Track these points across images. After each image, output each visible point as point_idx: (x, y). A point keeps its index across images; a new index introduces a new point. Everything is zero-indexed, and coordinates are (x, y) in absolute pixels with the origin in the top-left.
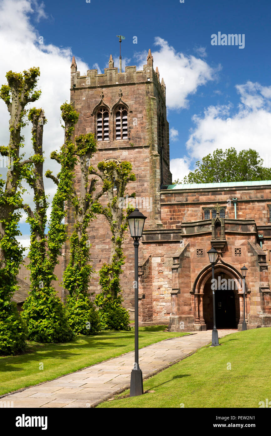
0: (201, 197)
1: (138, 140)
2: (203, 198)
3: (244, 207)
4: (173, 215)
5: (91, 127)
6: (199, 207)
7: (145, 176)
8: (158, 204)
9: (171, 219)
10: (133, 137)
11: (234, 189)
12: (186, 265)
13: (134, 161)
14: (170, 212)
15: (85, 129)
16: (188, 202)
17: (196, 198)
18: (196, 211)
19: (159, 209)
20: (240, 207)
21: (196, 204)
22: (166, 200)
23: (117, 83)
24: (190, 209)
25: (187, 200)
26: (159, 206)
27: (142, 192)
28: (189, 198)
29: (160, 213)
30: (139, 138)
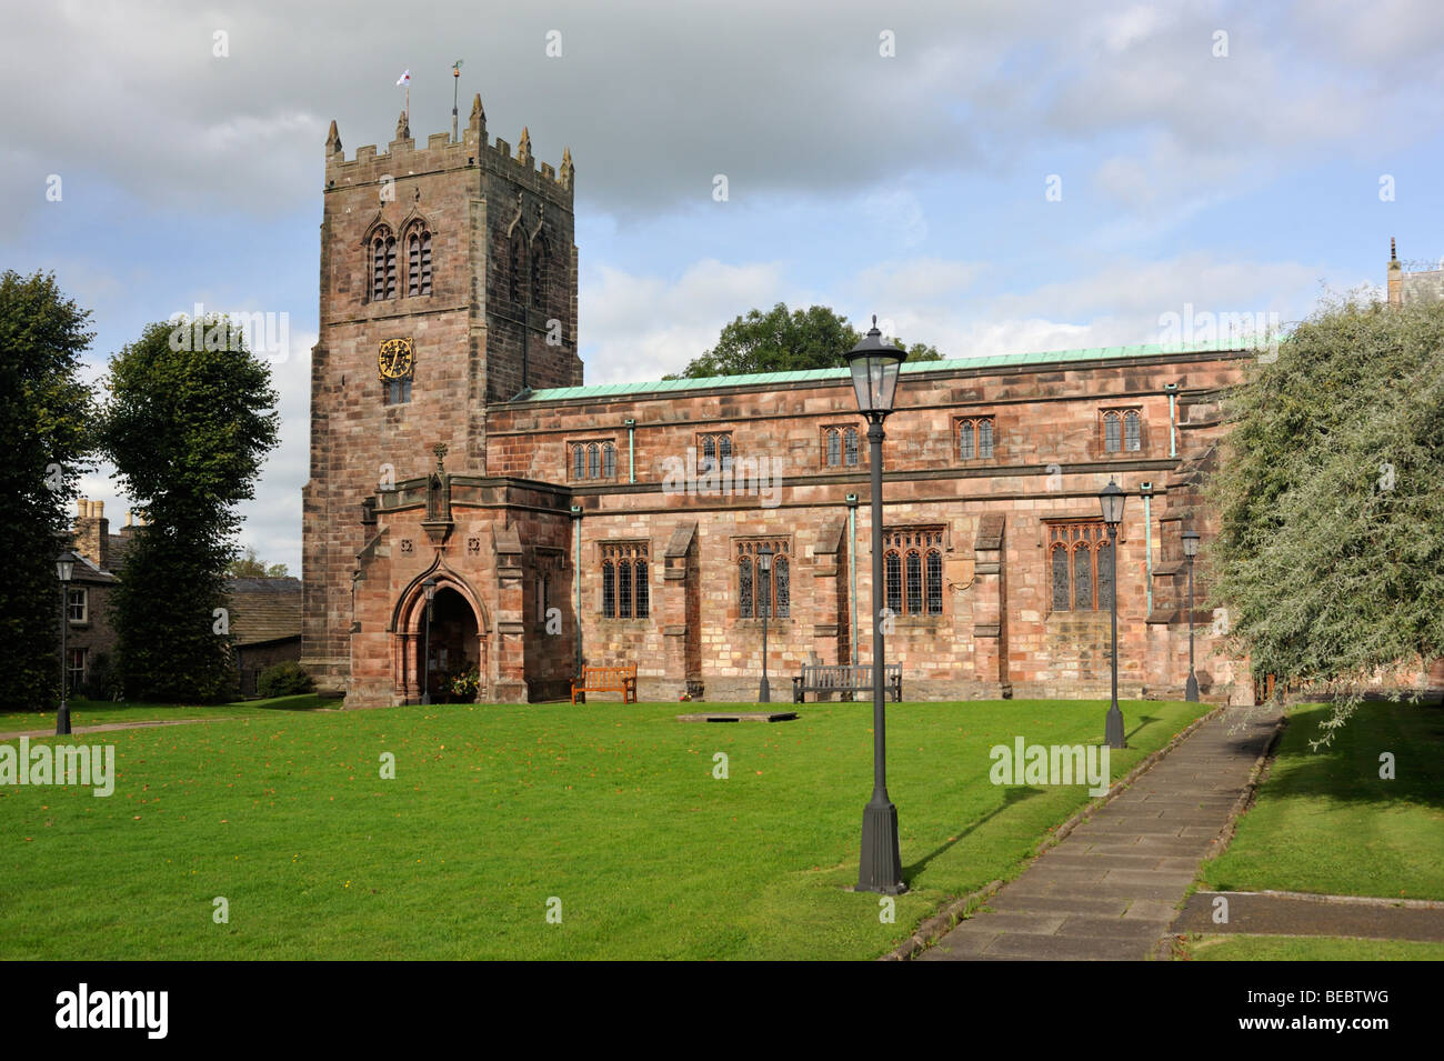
0: (564, 419)
1: (447, 295)
2: (568, 422)
3: (649, 439)
4: (510, 459)
5: (359, 270)
6: (560, 440)
7: (459, 375)
8: (480, 434)
9: (506, 467)
10: (438, 290)
11: (630, 398)
12: (379, 574)
13: (439, 343)
14: (505, 452)
15: (349, 276)
16: (541, 429)
17: (555, 422)
18: (555, 450)
19: (483, 447)
20: (641, 439)
21: (555, 433)
22: (498, 426)
23: (411, 173)
24: (542, 445)
25: (536, 427)
26: (480, 440)
27: (453, 409)
28: (541, 420)
29: (484, 454)
30: (448, 291)
